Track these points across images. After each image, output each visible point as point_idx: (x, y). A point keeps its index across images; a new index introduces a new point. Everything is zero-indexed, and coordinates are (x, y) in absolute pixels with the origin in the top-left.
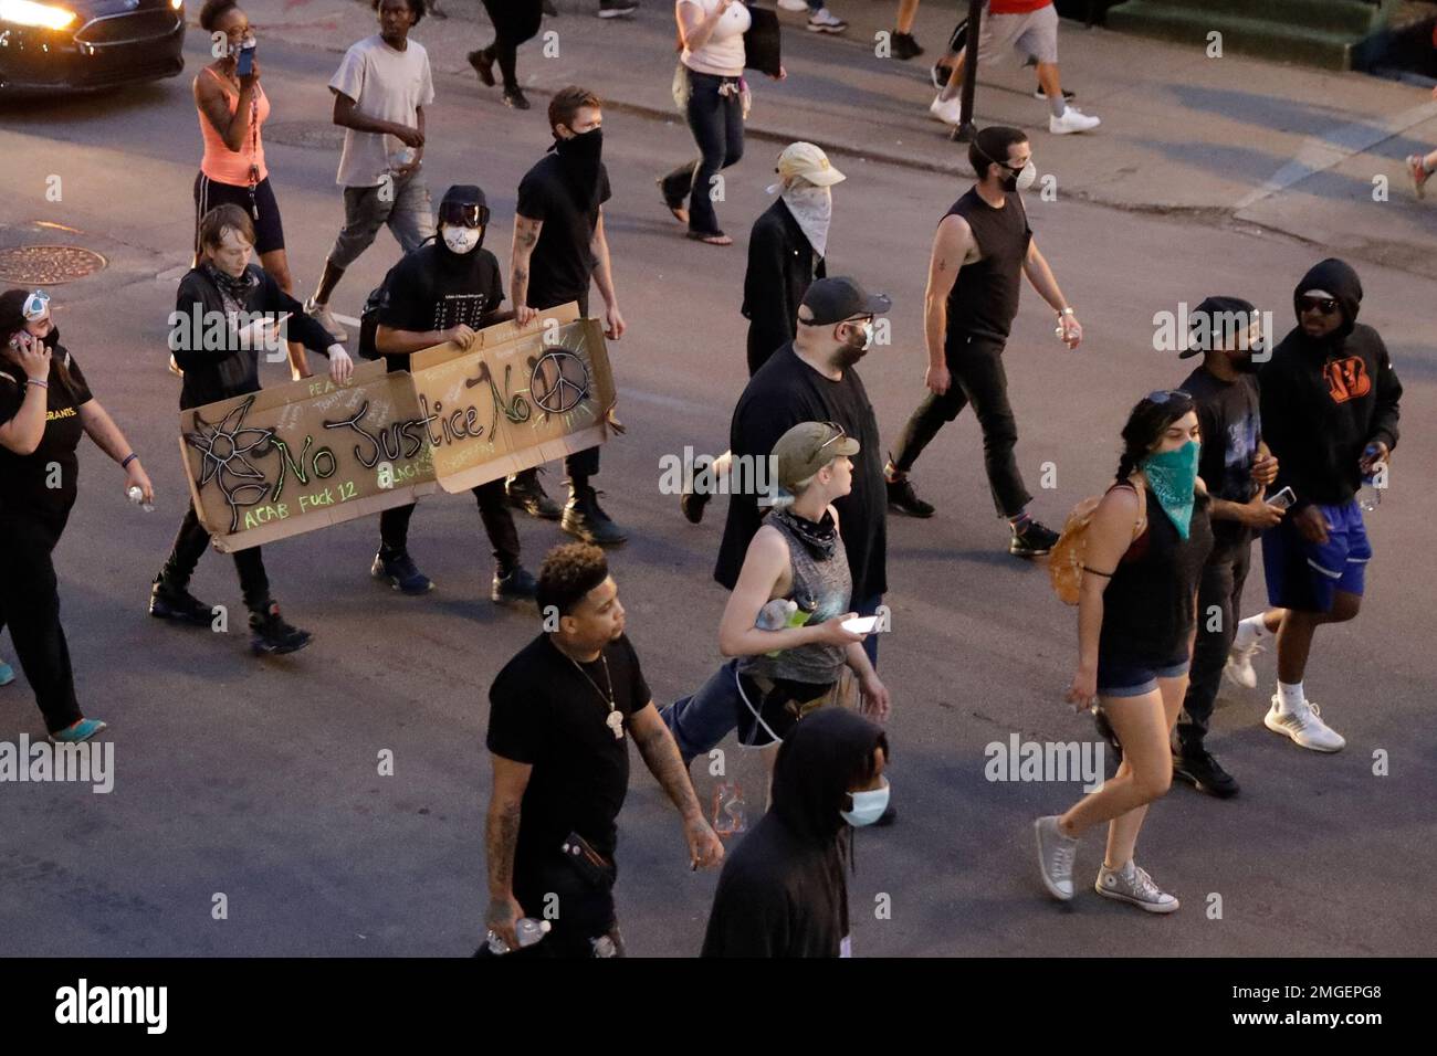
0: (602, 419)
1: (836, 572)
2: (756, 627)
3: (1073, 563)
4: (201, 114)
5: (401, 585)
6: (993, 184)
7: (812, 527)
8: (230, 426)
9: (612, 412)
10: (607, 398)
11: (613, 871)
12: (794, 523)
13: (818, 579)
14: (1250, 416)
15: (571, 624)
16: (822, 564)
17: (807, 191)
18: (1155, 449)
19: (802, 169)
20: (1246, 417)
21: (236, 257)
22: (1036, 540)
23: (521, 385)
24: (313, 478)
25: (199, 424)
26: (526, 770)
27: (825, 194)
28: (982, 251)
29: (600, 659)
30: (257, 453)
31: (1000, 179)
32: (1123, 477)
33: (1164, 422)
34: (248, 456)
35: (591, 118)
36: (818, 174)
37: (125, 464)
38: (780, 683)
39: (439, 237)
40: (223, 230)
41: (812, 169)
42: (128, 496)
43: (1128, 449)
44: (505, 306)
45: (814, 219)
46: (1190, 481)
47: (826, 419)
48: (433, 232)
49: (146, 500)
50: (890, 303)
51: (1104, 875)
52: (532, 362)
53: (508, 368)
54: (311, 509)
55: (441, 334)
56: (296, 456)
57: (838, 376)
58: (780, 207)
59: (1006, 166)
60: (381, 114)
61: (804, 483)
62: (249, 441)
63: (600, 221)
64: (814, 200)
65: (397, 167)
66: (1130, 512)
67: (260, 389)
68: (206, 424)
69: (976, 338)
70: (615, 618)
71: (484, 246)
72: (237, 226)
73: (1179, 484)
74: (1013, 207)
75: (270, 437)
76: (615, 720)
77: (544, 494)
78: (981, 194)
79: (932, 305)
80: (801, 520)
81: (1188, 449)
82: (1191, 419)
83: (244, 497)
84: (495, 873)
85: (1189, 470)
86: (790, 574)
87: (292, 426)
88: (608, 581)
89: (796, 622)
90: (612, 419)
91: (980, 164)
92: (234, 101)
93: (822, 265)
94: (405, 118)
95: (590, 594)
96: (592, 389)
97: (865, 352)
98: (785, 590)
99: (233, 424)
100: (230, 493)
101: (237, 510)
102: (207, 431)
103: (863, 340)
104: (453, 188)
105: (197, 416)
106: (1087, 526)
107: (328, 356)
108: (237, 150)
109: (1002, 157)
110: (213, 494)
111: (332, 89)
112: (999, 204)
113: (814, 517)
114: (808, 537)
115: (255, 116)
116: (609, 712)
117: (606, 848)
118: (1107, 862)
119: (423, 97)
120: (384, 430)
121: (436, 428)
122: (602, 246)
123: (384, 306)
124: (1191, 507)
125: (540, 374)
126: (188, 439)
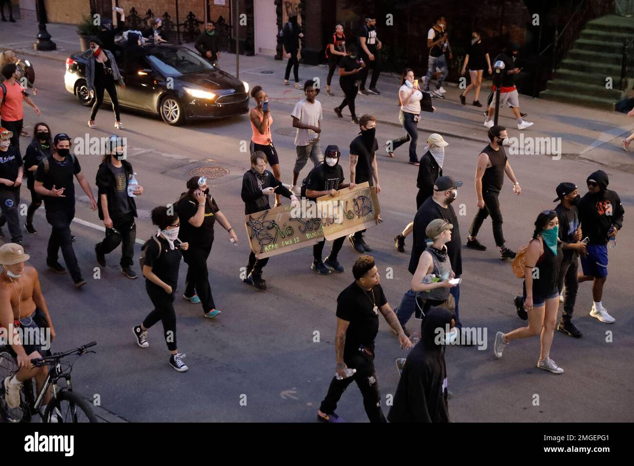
0: (376, 218)
1: (447, 264)
2: (423, 282)
3: (520, 265)
4: (251, 123)
5: (321, 272)
6: (496, 144)
7: (440, 251)
8: (260, 220)
9: (379, 216)
10: (378, 211)
11: (373, 356)
12: (434, 250)
13: (442, 268)
14: (575, 219)
15: (363, 280)
16: (443, 263)
17: (437, 149)
18: (546, 228)
19: (435, 142)
20: (574, 220)
21: (262, 167)
22: (508, 254)
23: (351, 208)
24: (286, 236)
25: (251, 219)
26: (348, 323)
27: (442, 149)
28: (492, 163)
29: (371, 290)
30: (269, 228)
31: (497, 142)
32: (535, 237)
33: (548, 220)
34: (266, 229)
35: (372, 124)
36: (440, 143)
37: (229, 231)
38: (429, 301)
39: (325, 161)
40: (258, 159)
41: (438, 142)
42: (230, 241)
43: (537, 228)
44: (345, 182)
45: (439, 157)
46: (556, 238)
47: (442, 218)
48: (323, 160)
49: (235, 242)
50: (462, 183)
51: (540, 362)
52: (354, 200)
53: (347, 202)
54: (285, 245)
55: (326, 192)
56: (281, 229)
57: (446, 207)
58: (429, 153)
59: (499, 138)
60: (307, 123)
61: (436, 237)
62: (266, 224)
63: (375, 156)
64: (439, 151)
65: (312, 139)
66: (538, 248)
67: (270, 208)
68: (253, 219)
69: (489, 191)
70: (377, 279)
71: (339, 164)
72: (262, 158)
73: (552, 240)
74: (501, 150)
75: (273, 224)
76: (375, 309)
77: (365, 243)
78: (492, 146)
79: (476, 180)
80: (436, 249)
81: (555, 229)
82: (556, 219)
83: (265, 242)
84: (338, 354)
85: (556, 235)
86: (433, 266)
87: (279, 220)
88: (375, 267)
89: (435, 281)
90: (379, 218)
91: (491, 137)
92: (262, 118)
93: (441, 172)
94: (315, 124)
95: (369, 271)
96: (373, 209)
97: (454, 199)
98: (432, 271)
99: (261, 219)
100: (261, 241)
101: (263, 246)
102: (254, 221)
103: (454, 195)
104: (329, 146)
105: (250, 217)
106: (524, 253)
107: (290, 199)
108: (263, 134)
109: (498, 135)
110: (255, 240)
111: (292, 116)
112: (497, 149)
113: (440, 248)
114: (438, 254)
115: (268, 123)
116: (374, 307)
117: (372, 349)
118: (541, 358)
119: (320, 118)
120: (308, 221)
121: (324, 221)
122: (375, 164)
123: (309, 183)
124: (556, 246)
125: (357, 204)
126: (247, 224)
